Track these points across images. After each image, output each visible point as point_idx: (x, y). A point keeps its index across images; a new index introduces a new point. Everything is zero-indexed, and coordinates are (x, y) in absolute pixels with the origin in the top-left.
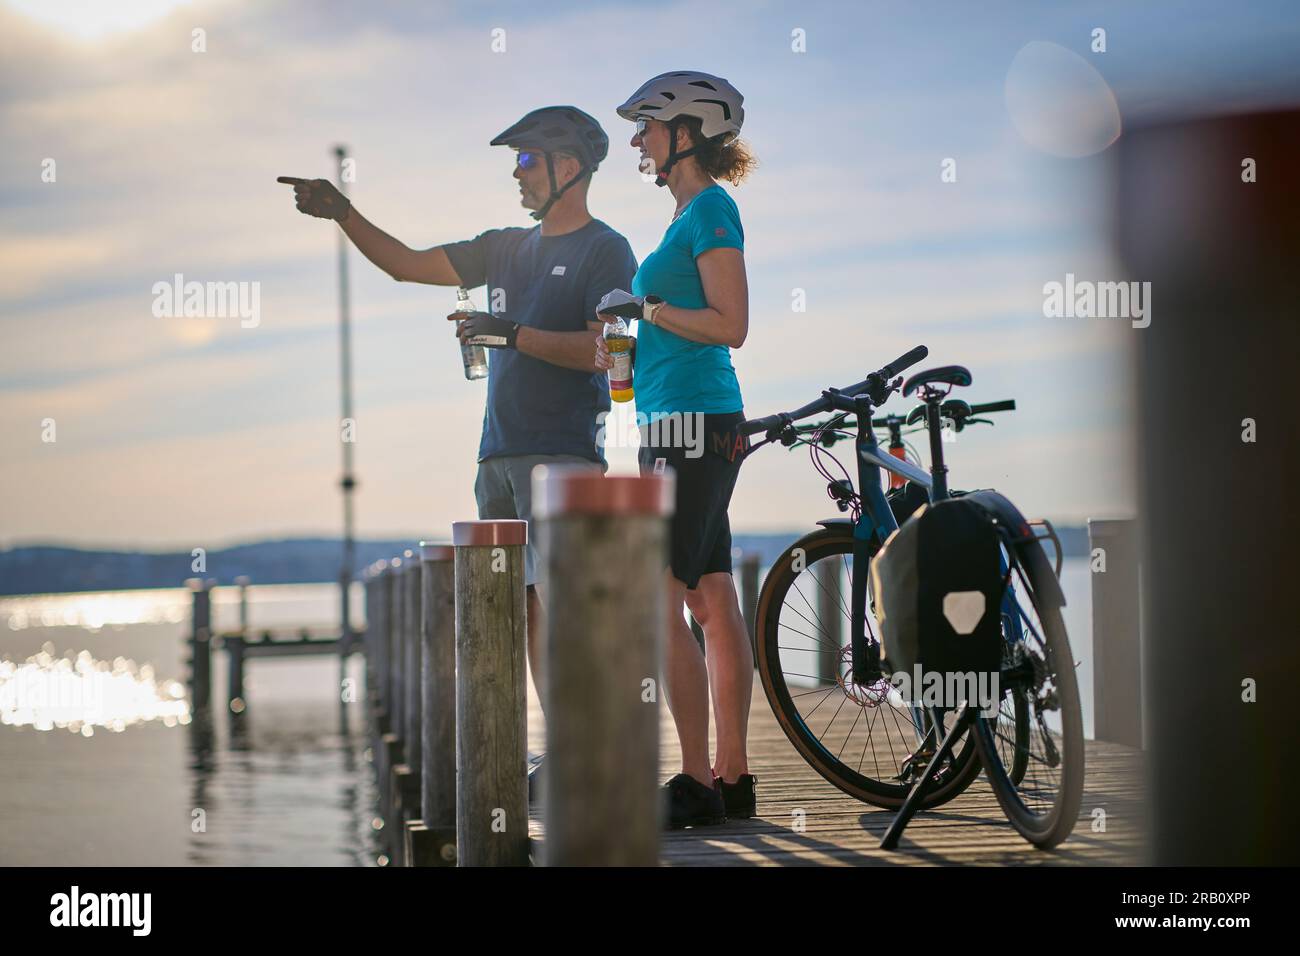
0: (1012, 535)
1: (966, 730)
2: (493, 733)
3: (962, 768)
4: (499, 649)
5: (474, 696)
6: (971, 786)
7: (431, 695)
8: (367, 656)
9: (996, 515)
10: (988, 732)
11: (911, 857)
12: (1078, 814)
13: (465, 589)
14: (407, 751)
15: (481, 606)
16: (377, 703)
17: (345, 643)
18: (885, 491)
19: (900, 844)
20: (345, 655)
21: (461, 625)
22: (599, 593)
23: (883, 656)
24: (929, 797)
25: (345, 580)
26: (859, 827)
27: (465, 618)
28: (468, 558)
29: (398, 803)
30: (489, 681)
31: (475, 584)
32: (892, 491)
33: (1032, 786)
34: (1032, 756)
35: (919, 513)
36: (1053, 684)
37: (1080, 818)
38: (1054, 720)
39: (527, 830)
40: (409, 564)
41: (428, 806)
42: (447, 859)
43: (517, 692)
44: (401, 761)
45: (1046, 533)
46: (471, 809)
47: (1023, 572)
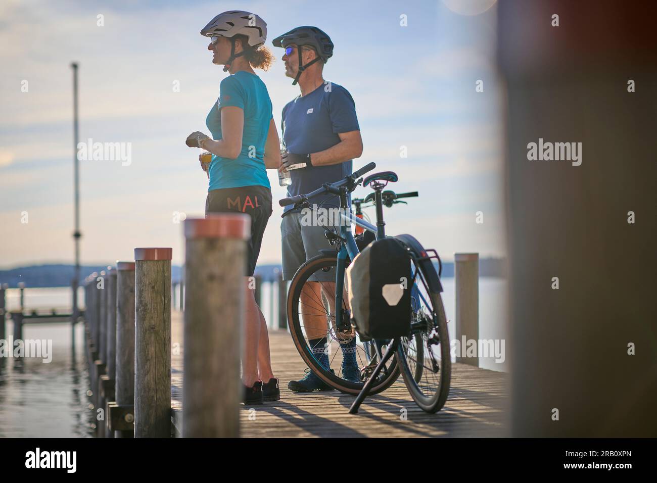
0: (418, 256)
1: (392, 354)
2: (154, 355)
3: (390, 374)
4: (157, 312)
5: (144, 336)
6: (393, 384)
7: (121, 338)
8: (85, 323)
9: (410, 246)
10: (404, 355)
11: (364, 417)
12: (447, 398)
13: (140, 282)
14: (107, 369)
15: (148, 290)
16: (92, 346)
17: (75, 316)
18: (353, 236)
19: (359, 411)
20: (74, 323)
21: (138, 300)
22: (212, 278)
23: (352, 316)
24: (373, 389)
25: (75, 286)
26: (338, 403)
27: (140, 296)
28: (142, 266)
29: (103, 394)
30: (152, 328)
31: (145, 279)
32: (357, 236)
33: (425, 384)
34: (425, 367)
35: (370, 245)
36: (437, 331)
37: (448, 399)
38: (437, 349)
39: (170, 405)
40: (109, 273)
41: (119, 395)
42: (129, 422)
43: (166, 334)
44: (104, 373)
45: (434, 255)
46: (142, 394)
47: (422, 275)
